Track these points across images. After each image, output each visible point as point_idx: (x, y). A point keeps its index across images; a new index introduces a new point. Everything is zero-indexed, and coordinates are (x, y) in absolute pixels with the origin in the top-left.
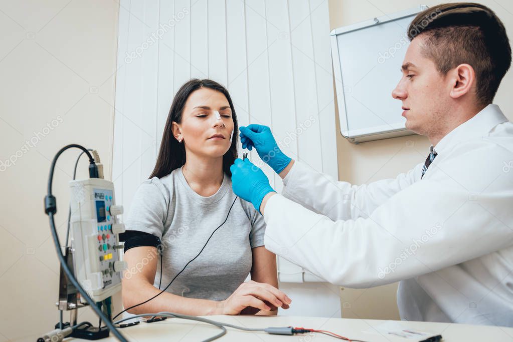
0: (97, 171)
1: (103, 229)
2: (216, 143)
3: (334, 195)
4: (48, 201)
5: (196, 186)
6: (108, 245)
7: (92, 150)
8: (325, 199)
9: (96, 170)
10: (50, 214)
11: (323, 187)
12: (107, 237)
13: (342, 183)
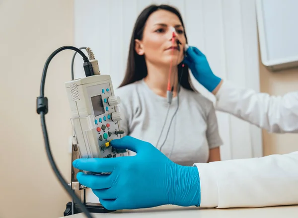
0: (92, 68)
1: (103, 121)
2: (172, 54)
3: (257, 105)
4: (40, 102)
5: (159, 91)
6: (109, 132)
7: (85, 48)
8: (250, 110)
9: (90, 67)
10: (41, 113)
11: (249, 99)
12: (108, 126)
13: (263, 95)
